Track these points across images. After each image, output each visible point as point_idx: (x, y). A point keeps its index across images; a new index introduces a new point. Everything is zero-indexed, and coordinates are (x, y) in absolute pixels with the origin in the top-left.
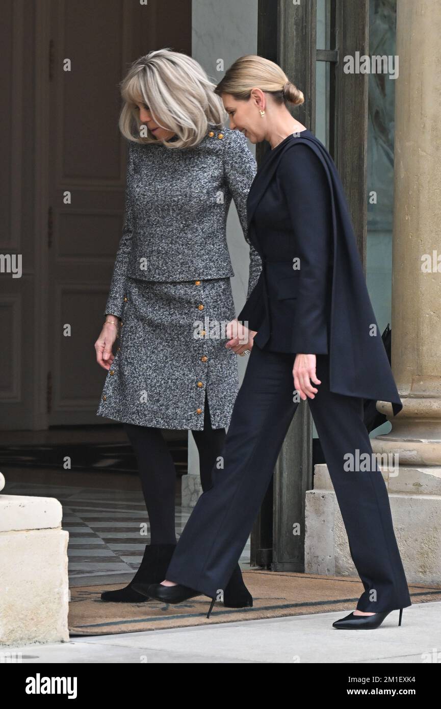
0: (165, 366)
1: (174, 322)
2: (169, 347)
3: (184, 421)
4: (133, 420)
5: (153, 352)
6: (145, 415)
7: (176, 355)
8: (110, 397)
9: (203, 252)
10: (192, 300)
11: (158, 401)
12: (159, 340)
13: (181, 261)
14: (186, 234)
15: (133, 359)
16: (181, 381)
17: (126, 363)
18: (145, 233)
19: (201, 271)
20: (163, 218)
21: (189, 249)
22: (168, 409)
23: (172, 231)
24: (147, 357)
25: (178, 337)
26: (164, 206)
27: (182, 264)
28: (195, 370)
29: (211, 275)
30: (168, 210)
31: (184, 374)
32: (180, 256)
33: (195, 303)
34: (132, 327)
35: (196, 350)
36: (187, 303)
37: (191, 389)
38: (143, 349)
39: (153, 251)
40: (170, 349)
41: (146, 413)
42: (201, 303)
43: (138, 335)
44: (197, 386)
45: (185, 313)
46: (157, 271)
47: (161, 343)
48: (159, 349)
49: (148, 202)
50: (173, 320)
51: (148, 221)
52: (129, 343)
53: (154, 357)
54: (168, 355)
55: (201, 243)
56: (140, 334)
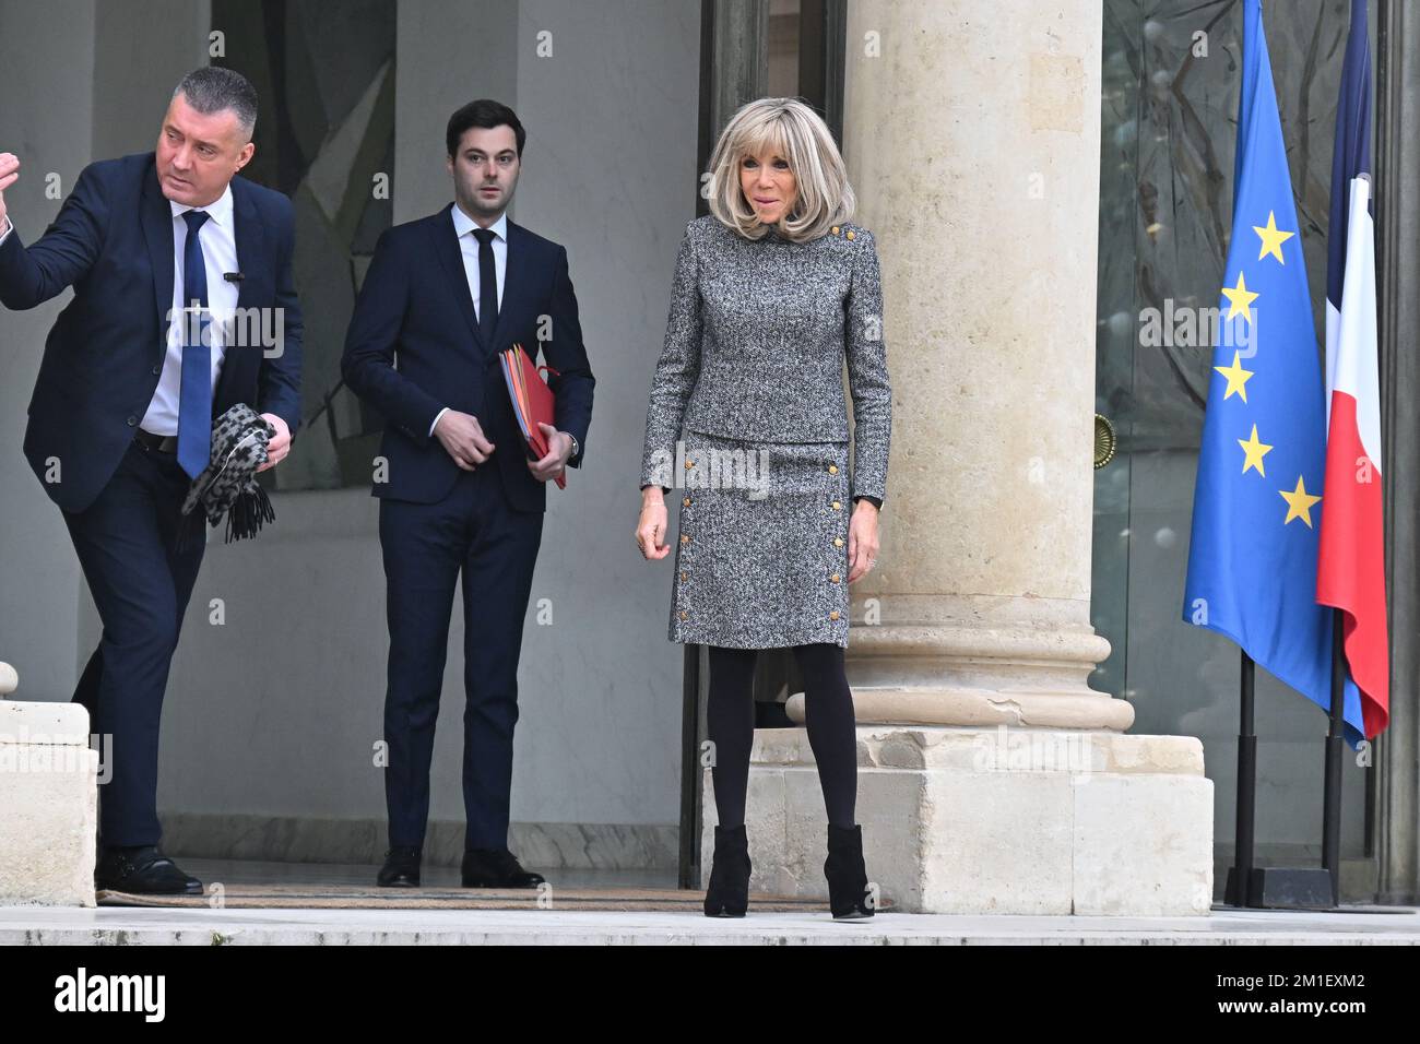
0: (778, 558)
1: (789, 491)
2: (780, 528)
3: (811, 631)
4: (740, 642)
5: (755, 539)
6: (758, 633)
7: (792, 538)
8: (690, 612)
9: (822, 402)
10: (820, 460)
11: (776, 609)
12: (763, 521)
13: (792, 413)
14: (802, 374)
15: (724, 552)
16: (804, 576)
17: (714, 560)
18: (733, 369)
19: (819, 429)
20: (768, 348)
21: (805, 396)
22: (789, 619)
23: (783, 368)
24: (748, 547)
25: (795, 513)
26: (771, 332)
27: (792, 417)
28: (824, 557)
29: (832, 436)
30: (779, 337)
31: (807, 564)
32: (791, 406)
33: (824, 464)
34: (714, 505)
35: (825, 529)
36: (810, 465)
37: (819, 585)
38: (738, 536)
39: (746, 397)
40: (781, 532)
41: (759, 629)
42: (833, 463)
43: (726, 516)
44: (830, 581)
45: (806, 480)
46: (751, 426)
47: (766, 524)
48: (764, 534)
49: (745, 324)
50: (786, 488)
51: (741, 351)
52: (714, 530)
53: (758, 546)
54: (779, 540)
55: (821, 389)
56: (730, 514)
